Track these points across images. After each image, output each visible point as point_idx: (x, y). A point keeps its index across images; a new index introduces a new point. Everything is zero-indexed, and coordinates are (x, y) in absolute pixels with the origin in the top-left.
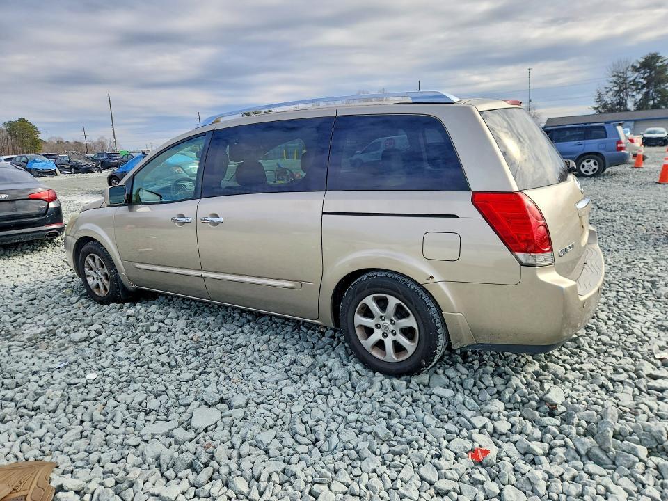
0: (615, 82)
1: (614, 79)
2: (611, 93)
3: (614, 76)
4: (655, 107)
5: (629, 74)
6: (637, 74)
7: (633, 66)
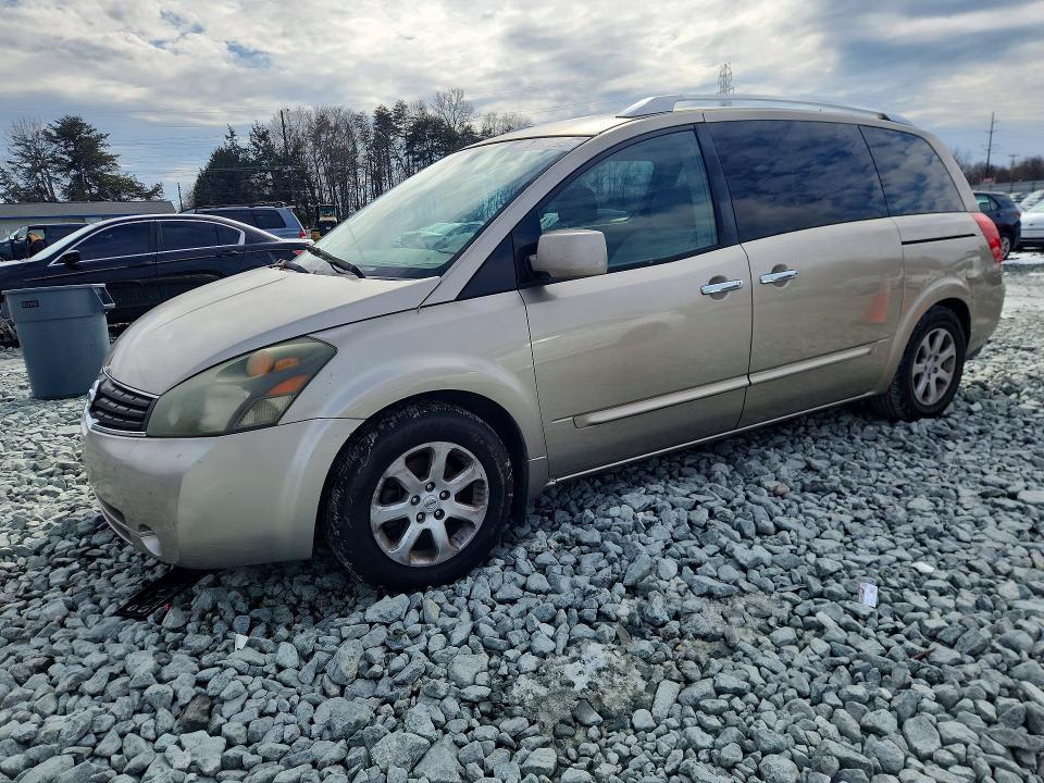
0: (23, 155)
1: (20, 149)
2: (20, 172)
3: (20, 145)
4: (94, 198)
5: (42, 144)
6: (55, 146)
7: (45, 133)
